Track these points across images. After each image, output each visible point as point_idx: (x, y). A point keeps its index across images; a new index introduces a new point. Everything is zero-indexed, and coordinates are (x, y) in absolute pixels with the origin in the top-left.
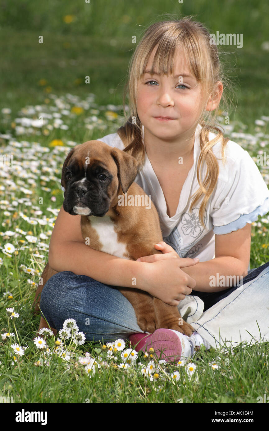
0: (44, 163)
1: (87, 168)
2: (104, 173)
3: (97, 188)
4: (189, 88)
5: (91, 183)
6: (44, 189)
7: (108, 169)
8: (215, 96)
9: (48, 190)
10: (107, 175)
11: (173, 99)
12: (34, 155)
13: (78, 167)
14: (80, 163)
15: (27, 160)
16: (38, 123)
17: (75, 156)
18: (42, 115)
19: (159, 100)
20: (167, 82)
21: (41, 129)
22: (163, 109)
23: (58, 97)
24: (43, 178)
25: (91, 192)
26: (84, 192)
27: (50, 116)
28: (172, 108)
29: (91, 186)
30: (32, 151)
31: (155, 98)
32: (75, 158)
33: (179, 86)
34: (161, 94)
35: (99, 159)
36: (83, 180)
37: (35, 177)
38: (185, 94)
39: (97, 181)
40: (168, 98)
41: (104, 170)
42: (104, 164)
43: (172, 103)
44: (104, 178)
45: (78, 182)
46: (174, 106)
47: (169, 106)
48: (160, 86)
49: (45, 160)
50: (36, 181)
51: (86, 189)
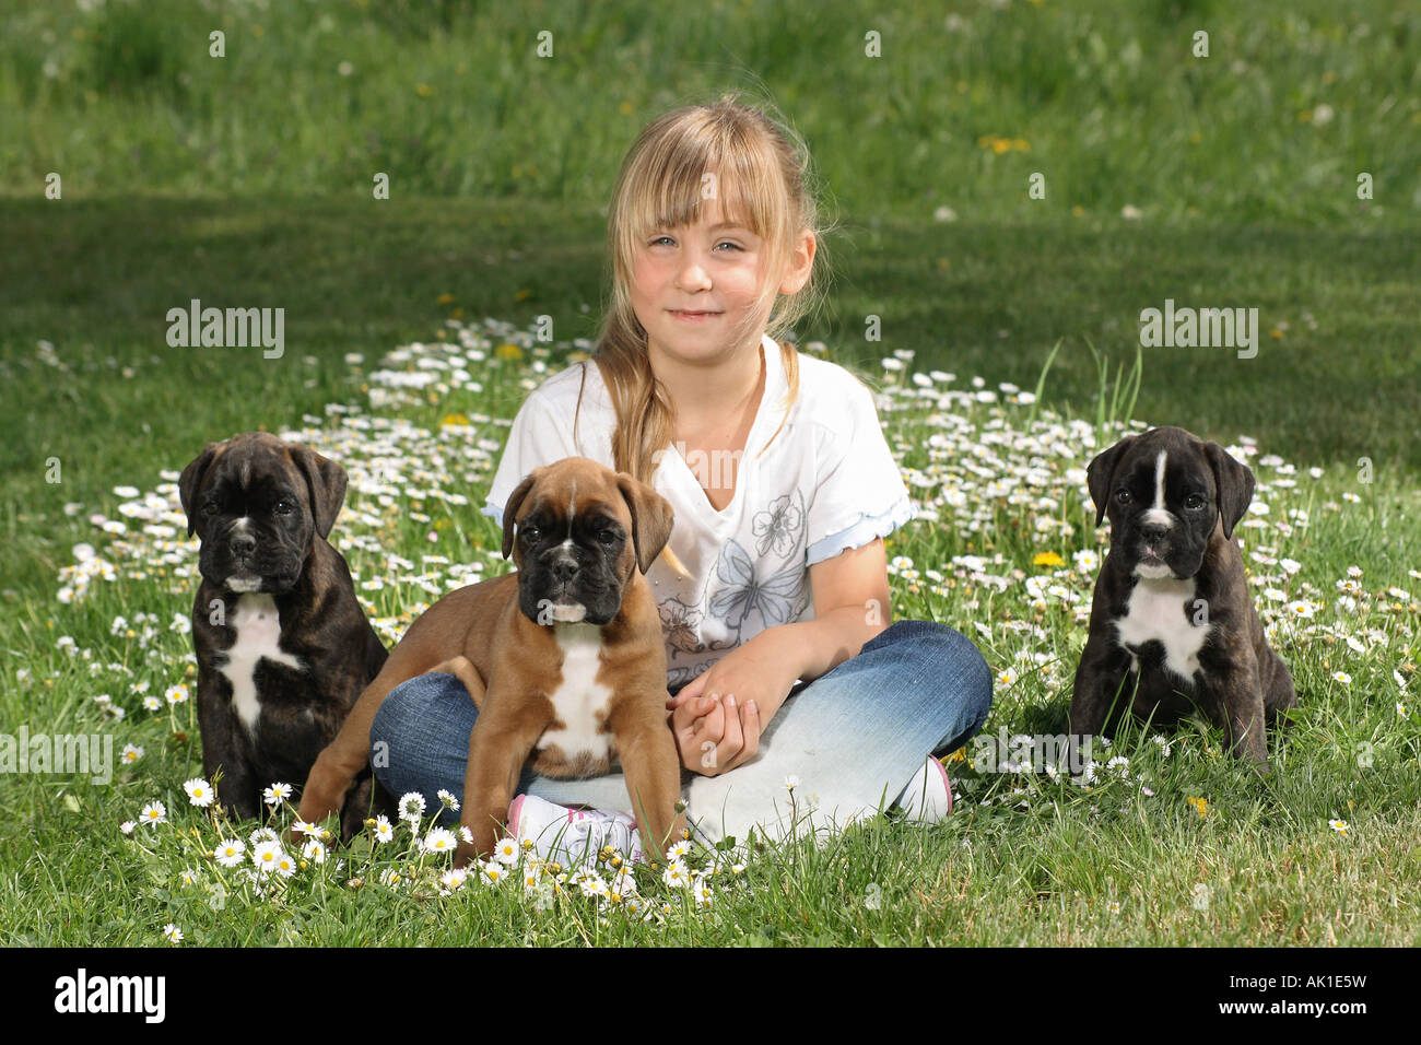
0: (418, 462)
1: (574, 518)
2: (610, 529)
3: (597, 561)
4: (741, 250)
5: (585, 550)
6: (414, 516)
7: (617, 519)
8: (798, 261)
9: (424, 518)
10: (616, 531)
11: (709, 276)
12: (396, 445)
13: (554, 516)
14: (556, 508)
15: (381, 455)
16: (418, 380)
17: (543, 492)
18: (425, 363)
19: (679, 277)
20: (695, 240)
21: (423, 393)
22: (687, 295)
23: (466, 326)
24: (412, 492)
25: (586, 569)
26: (572, 570)
27: (441, 365)
28: (709, 294)
29: (589, 558)
30: (394, 436)
31: (670, 275)
32: (545, 496)
33: (721, 245)
34: (684, 264)
35: (599, 497)
36: (567, 544)
37: (395, 491)
38: (734, 262)
39: (596, 544)
40: (698, 275)
41: (610, 521)
42: (607, 507)
43: (708, 284)
44: (610, 537)
45: (556, 548)
46: (711, 290)
47: (702, 290)
48: (680, 245)
49: (421, 456)
50: (395, 499)
51: (574, 563)
